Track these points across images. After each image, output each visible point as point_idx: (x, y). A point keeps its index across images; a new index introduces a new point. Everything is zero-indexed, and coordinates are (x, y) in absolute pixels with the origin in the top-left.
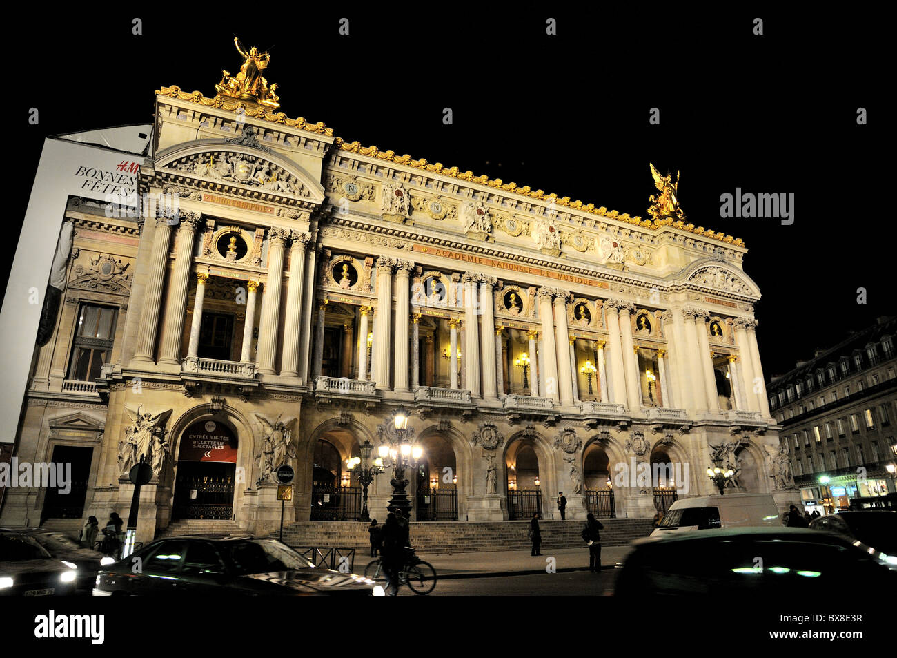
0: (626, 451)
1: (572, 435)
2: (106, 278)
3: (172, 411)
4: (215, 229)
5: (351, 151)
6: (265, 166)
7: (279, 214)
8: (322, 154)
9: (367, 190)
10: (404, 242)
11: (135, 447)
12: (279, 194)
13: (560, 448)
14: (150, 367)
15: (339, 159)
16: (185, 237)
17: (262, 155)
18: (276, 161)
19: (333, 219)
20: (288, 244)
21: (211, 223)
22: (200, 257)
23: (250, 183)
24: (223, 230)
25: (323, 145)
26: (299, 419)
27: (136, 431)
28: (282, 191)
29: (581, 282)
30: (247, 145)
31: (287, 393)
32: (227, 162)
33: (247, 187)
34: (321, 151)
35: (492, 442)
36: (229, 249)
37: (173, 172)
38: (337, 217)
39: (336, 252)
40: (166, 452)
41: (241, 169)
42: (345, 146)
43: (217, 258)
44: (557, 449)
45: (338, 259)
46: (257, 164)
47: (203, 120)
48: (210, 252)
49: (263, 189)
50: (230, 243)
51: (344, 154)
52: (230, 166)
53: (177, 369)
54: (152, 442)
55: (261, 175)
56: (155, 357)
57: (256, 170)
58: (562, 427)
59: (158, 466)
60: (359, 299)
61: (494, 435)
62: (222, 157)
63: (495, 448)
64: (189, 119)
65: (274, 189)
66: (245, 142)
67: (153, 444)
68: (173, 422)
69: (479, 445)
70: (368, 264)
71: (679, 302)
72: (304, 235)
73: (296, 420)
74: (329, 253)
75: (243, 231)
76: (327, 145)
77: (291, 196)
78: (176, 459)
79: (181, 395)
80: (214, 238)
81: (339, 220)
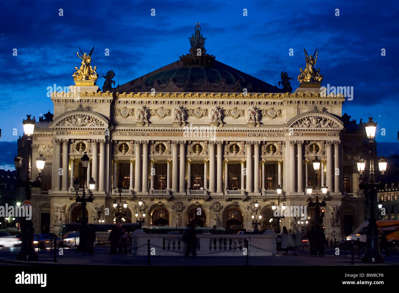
0: (247, 210)
1: (218, 205)
2: (48, 154)
3: (66, 205)
4: (75, 142)
5: (122, 97)
6: (87, 117)
7: (94, 134)
8: (109, 104)
9: (130, 112)
11: (57, 216)
13: (212, 210)
14: (59, 192)
15: (118, 102)
16: (65, 148)
17: (86, 114)
18: (91, 115)
19: (115, 130)
20: (98, 144)
21: (72, 141)
22: (71, 153)
23: (82, 126)
24: (77, 142)
25: (109, 101)
26: (104, 205)
27: (57, 212)
28: (94, 126)
30: (80, 111)
31: (100, 197)
32: (75, 119)
35: (180, 208)
36: (80, 148)
37: (58, 127)
38: (116, 129)
39: (118, 141)
40: (66, 217)
41: (79, 120)
42: (121, 95)
43: (77, 153)
44: (210, 210)
45: (120, 143)
46: (84, 117)
47: (66, 101)
48: (73, 151)
49: (87, 127)
50: (80, 146)
51: (120, 100)
52: (75, 120)
53: (67, 192)
54: (61, 214)
55: (86, 121)
56: (61, 189)
57: (84, 120)
58: (213, 202)
59: (64, 221)
60: (129, 157)
61: (181, 206)
62: (73, 118)
63: (182, 211)
64: (62, 102)
65: (91, 126)
66: (79, 110)
67: (62, 215)
68: (67, 208)
69: (174, 210)
70: (132, 143)
71: (288, 138)
72: (103, 140)
73: (103, 205)
74: (116, 142)
75: (83, 141)
76: (111, 100)
77: (97, 127)
78: (70, 219)
79: (68, 200)
80: (75, 145)
81: (117, 130)
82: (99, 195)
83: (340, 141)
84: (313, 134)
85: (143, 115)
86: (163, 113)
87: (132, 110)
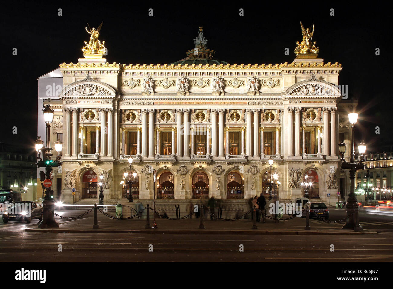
0: (247, 173)
1: (220, 168)
3: (76, 170)
4: (84, 111)
5: (129, 69)
6: (95, 87)
7: (102, 103)
8: (116, 75)
9: (137, 83)
10: (150, 101)
11: (67, 180)
12: (100, 96)
13: (214, 173)
14: (69, 158)
15: (125, 73)
16: (74, 117)
17: (93, 83)
18: (98, 84)
19: (122, 99)
20: (106, 112)
21: (82, 110)
22: (80, 121)
23: (90, 95)
24: (86, 111)
25: (116, 72)
26: (112, 169)
27: (67, 176)
28: (102, 95)
29: (232, 104)
30: (88, 81)
31: (109, 162)
32: (83, 88)
33: (90, 96)
34: (116, 73)
35: (184, 172)
36: (89, 117)
37: (67, 97)
38: (124, 98)
39: (126, 110)
40: (76, 181)
41: (87, 89)
42: (127, 67)
43: (86, 121)
45: (128, 112)
46: (92, 87)
47: (75, 72)
48: (83, 119)
49: (95, 96)
50: (89, 115)
51: (126, 71)
52: (84, 90)
53: (76, 158)
54: (71, 178)
55: (94, 90)
56: (71, 154)
57: (92, 89)
58: (215, 165)
59: (73, 185)
60: (136, 125)
61: (185, 170)
62: (81, 88)
63: (186, 174)
64: (71, 74)
65: (98, 95)
68: (77, 173)
69: (179, 173)
70: (138, 112)
71: (286, 105)
72: (111, 109)
74: (124, 111)
75: (92, 110)
76: (118, 71)
77: (104, 96)
78: (80, 182)
79: (78, 165)
80: (84, 114)
82: (107, 160)
83: (336, 108)
84: (311, 102)
85: (148, 85)
86: (168, 83)
87: (139, 80)
